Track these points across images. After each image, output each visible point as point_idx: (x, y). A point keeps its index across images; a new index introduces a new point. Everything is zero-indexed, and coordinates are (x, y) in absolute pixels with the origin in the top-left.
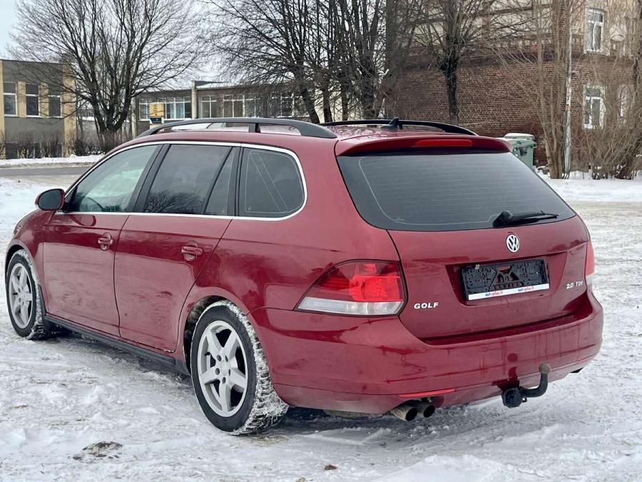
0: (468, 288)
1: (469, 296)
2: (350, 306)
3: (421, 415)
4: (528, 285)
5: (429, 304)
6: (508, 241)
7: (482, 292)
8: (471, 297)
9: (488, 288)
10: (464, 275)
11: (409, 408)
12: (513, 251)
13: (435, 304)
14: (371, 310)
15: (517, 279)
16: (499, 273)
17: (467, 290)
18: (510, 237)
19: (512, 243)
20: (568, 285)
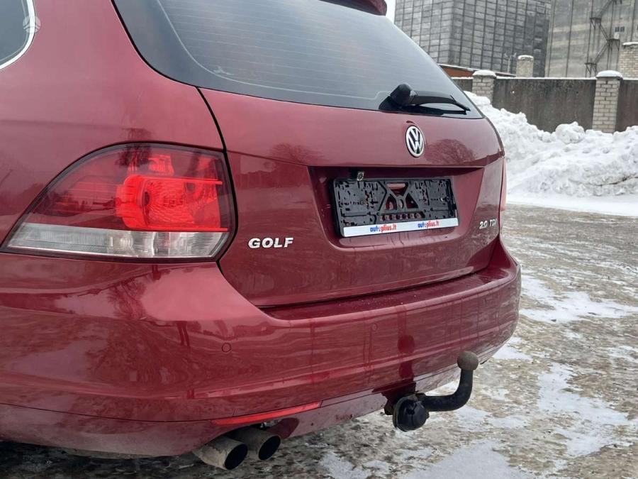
0: (343, 215)
1: (345, 229)
2: (117, 238)
3: (253, 456)
4: (430, 218)
5: (277, 240)
6: (408, 136)
7: (365, 224)
8: (348, 232)
9: (373, 218)
10: (336, 189)
11: (233, 445)
12: (415, 154)
13: (288, 240)
14: (160, 248)
15: (415, 206)
16: (390, 192)
17: (341, 218)
18: (411, 129)
19: (414, 141)
20: (482, 222)
